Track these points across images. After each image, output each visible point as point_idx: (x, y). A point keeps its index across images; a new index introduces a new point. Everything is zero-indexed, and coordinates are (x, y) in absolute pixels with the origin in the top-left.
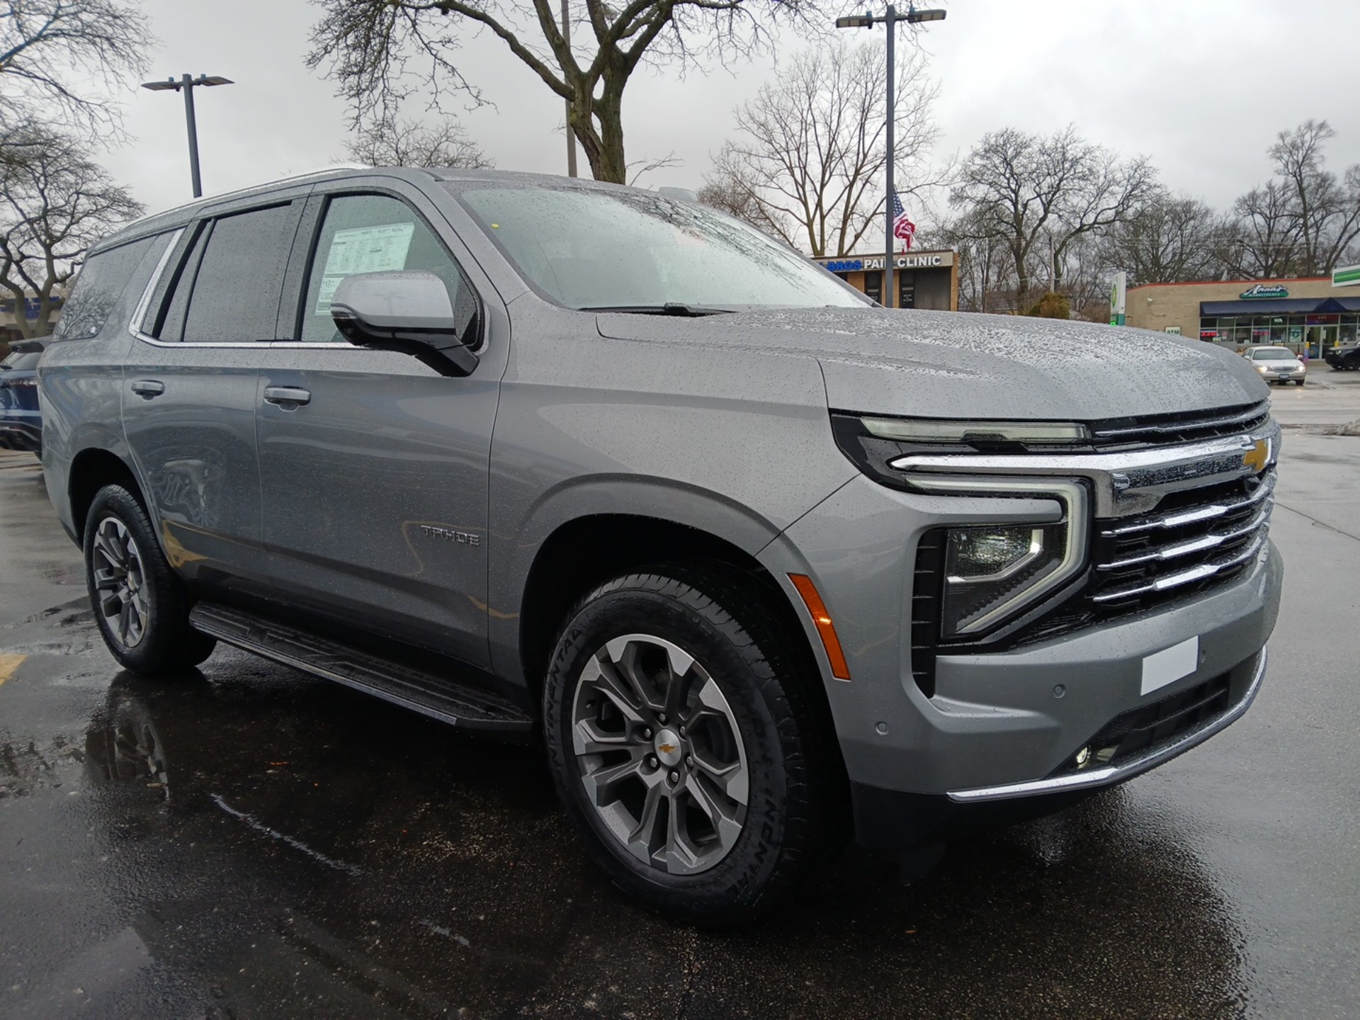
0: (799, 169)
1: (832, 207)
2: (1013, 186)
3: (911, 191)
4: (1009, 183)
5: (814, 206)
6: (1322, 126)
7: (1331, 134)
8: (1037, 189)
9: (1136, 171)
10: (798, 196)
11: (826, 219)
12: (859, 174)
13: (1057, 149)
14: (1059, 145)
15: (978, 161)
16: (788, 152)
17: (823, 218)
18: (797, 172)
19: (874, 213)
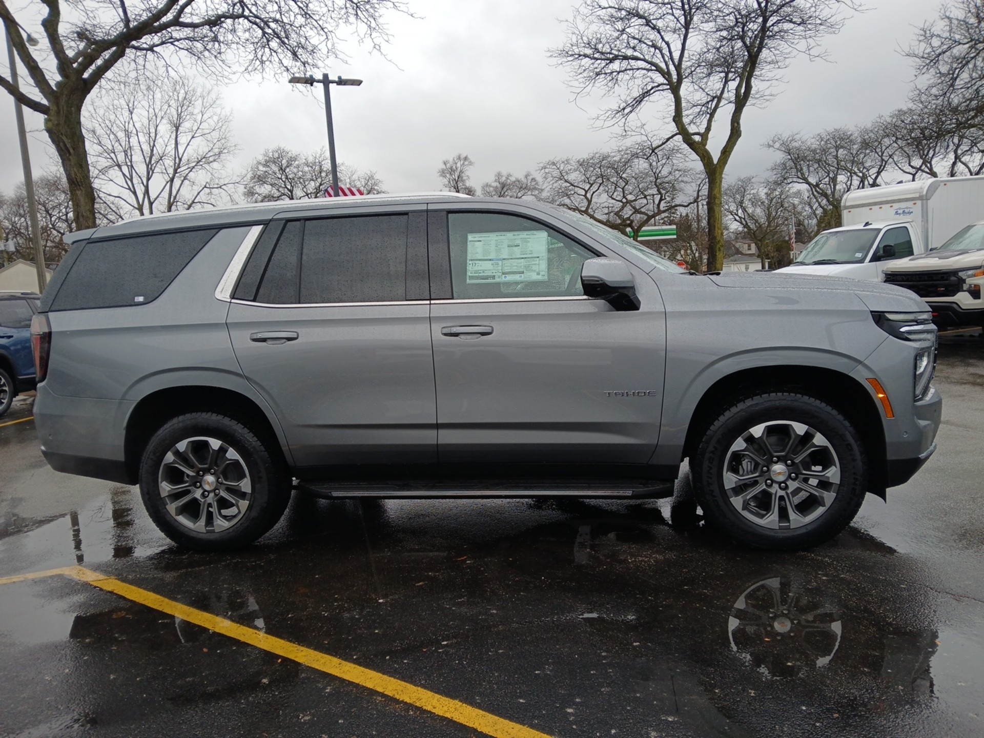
0: (126, 167)
1: (158, 197)
2: (289, 187)
3: (220, 187)
4: (285, 185)
5: (142, 196)
6: (466, 159)
7: (471, 163)
8: (305, 190)
9: (368, 181)
10: (127, 187)
11: (154, 205)
12: (177, 173)
13: (315, 163)
14: (317, 161)
15: (261, 168)
16: (114, 153)
17: (151, 204)
18: (125, 169)
19: (193, 202)
